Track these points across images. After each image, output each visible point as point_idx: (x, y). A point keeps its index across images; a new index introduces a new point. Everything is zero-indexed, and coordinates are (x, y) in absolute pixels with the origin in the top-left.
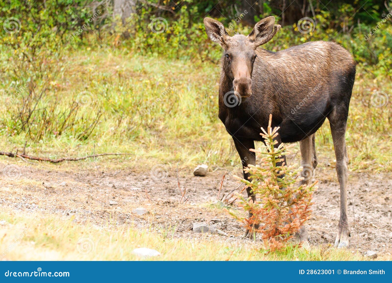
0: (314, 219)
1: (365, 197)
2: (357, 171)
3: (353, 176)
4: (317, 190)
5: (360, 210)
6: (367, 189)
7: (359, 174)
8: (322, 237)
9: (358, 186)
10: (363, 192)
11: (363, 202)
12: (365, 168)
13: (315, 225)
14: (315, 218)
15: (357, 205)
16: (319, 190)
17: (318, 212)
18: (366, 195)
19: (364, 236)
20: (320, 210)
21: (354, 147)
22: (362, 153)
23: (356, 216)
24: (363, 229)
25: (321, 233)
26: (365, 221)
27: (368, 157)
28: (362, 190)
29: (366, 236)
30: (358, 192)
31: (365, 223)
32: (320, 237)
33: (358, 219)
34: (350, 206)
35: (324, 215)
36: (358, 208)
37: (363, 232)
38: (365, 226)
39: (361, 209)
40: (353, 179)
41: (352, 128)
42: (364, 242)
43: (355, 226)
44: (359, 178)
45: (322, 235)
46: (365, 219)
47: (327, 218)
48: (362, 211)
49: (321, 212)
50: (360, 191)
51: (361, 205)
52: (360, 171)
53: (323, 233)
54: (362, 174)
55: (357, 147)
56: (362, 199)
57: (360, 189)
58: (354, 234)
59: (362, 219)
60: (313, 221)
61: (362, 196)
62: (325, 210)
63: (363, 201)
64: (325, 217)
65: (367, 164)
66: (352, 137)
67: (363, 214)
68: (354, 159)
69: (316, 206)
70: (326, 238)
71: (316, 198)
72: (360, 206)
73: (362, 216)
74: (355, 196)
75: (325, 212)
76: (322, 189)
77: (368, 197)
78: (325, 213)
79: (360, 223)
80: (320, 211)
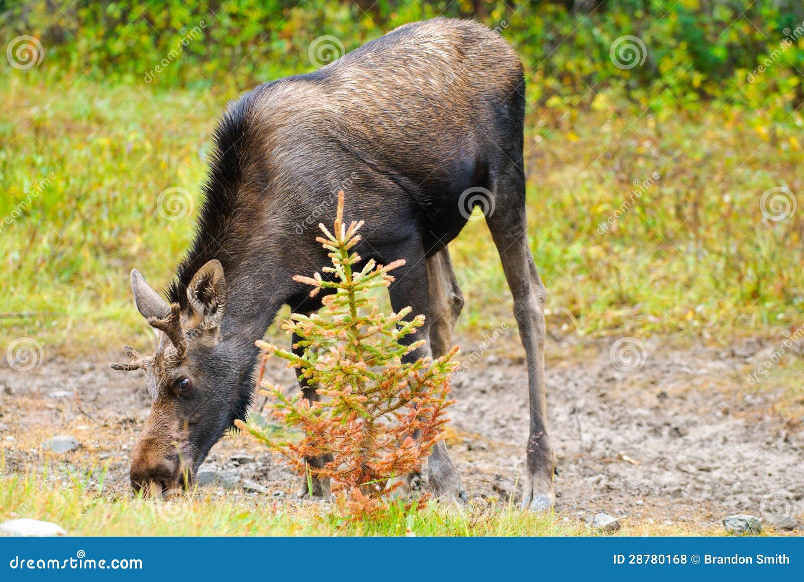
0: (483, 449)
1: (610, 394)
2: (595, 334)
3: (586, 346)
4: (499, 383)
5: (598, 423)
6: (617, 375)
7: (600, 341)
8: (495, 488)
9: (597, 369)
10: (608, 381)
11: (604, 406)
12: (617, 327)
13: (483, 461)
14: (484, 445)
15: (589, 414)
16: (505, 381)
17: (496, 432)
18: (613, 389)
19: (598, 482)
20: (503, 426)
21: (591, 278)
22: (609, 291)
23: (587, 438)
24: (598, 467)
25: (491, 479)
26: (607, 449)
27: (622, 301)
28: (606, 378)
29: (604, 483)
30: (597, 382)
31: (607, 453)
32: (490, 488)
33: (589, 446)
34: (574, 416)
35: (511, 438)
36: (593, 419)
37: (596, 474)
38: (604, 460)
39: (599, 421)
40: (587, 353)
41: (590, 234)
42: (594, 496)
43: (580, 461)
44: (600, 350)
45: (495, 483)
46: (608, 445)
47: (517, 444)
48: (602, 426)
49: (503, 433)
50: (601, 380)
51: (601, 413)
52: (603, 333)
53: (498, 478)
54: (606, 340)
55: (597, 279)
56: (603, 399)
57: (600, 376)
58: (575, 479)
59: (600, 446)
60: (481, 454)
61: (603, 391)
62: (514, 428)
63: (605, 403)
64: (513, 442)
65: (620, 317)
66: (585, 254)
67: (605, 432)
68: (588, 305)
69: (492, 418)
70: (504, 491)
71: (495, 401)
72: (597, 415)
73: (599, 437)
74: (588, 391)
75: (512, 431)
76: (509, 378)
77: (616, 393)
78: (514, 435)
79: (593, 454)
80: (502, 430)
